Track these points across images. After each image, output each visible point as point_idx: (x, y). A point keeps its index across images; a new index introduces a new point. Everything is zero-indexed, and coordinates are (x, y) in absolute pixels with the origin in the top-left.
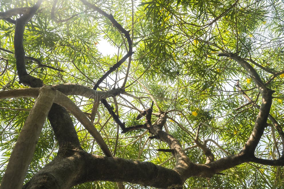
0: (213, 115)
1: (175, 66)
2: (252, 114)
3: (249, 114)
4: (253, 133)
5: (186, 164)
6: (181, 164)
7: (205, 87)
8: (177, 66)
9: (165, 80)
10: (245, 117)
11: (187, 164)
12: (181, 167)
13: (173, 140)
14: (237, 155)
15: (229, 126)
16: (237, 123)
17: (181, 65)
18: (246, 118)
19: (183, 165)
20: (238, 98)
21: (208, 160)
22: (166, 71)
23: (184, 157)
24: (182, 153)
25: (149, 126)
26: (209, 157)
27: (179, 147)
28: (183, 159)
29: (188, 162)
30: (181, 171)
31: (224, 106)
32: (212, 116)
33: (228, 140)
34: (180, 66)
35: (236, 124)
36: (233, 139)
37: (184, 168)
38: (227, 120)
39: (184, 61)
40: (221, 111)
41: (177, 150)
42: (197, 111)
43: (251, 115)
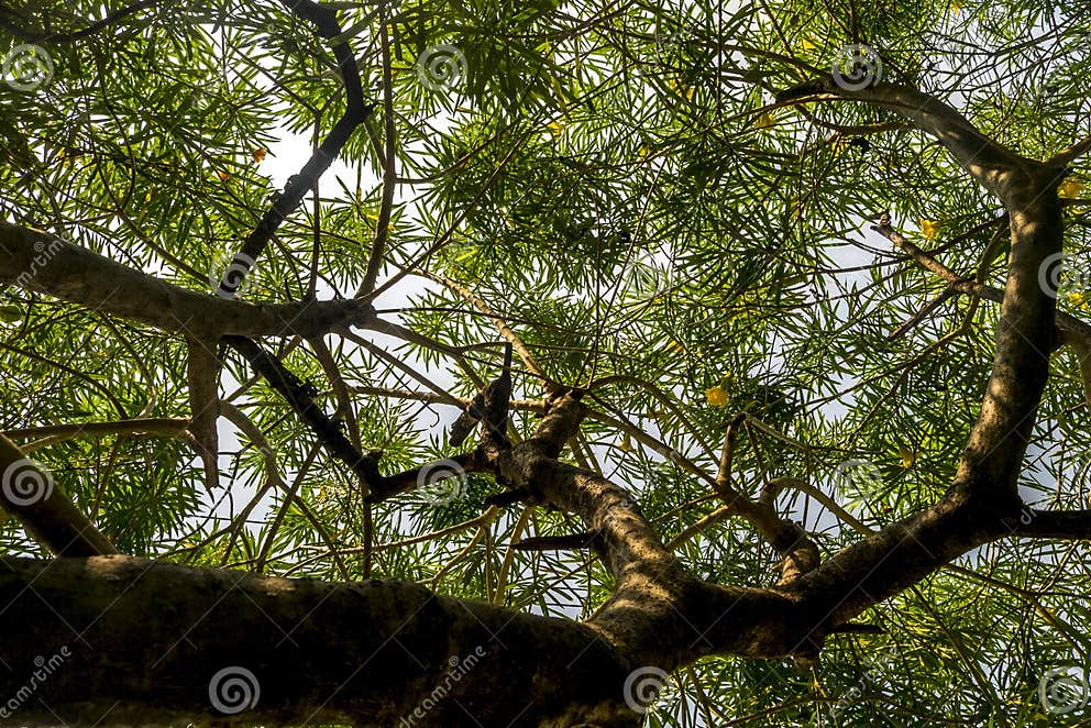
0: (798, 398)
1: (608, 210)
2: (965, 369)
3: (955, 372)
4: (996, 387)
5: (659, 592)
6: (633, 594)
7: (747, 279)
8: (617, 209)
9: (575, 278)
10: (939, 389)
11: (665, 587)
12: (629, 609)
13: (599, 492)
14: (931, 513)
15: (875, 436)
16: (907, 417)
17: (631, 200)
18: (944, 389)
19: (643, 598)
20: (898, 312)
21: (791, 567)
22: (575, 235)
23: (650, 555)
24: (642, 542)
25: (496, 454)
26: (793, 557)
27: (625, 516)
28: (645, 568)
29: (672, 578)
30: (627, 626)
31: (841, 352)
32: (796, 401)
33: (880, 499)
34: (630, 207)
35: (906, 424)
36: (901, 491)
37: (648, 608)
38: (862, 411)
39: (645, 180)
40: (834, 376)
41: (615, 529)
42: (728, 385)
43: (964, 373)
